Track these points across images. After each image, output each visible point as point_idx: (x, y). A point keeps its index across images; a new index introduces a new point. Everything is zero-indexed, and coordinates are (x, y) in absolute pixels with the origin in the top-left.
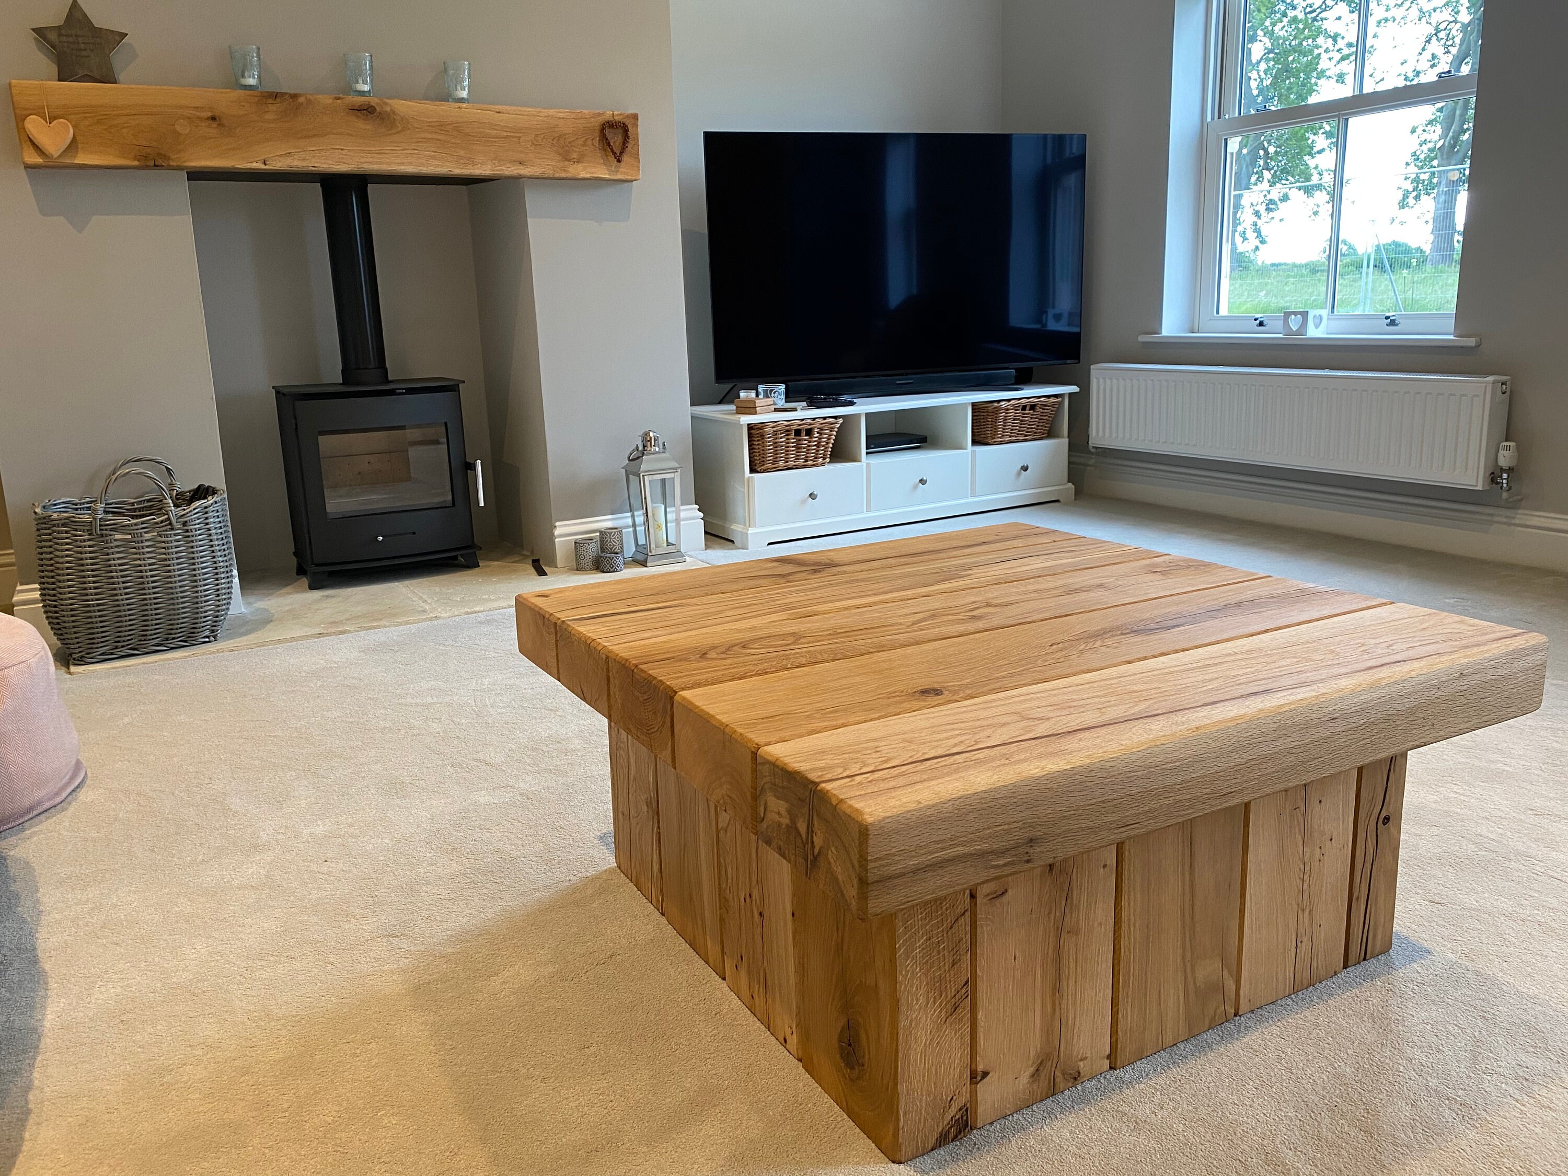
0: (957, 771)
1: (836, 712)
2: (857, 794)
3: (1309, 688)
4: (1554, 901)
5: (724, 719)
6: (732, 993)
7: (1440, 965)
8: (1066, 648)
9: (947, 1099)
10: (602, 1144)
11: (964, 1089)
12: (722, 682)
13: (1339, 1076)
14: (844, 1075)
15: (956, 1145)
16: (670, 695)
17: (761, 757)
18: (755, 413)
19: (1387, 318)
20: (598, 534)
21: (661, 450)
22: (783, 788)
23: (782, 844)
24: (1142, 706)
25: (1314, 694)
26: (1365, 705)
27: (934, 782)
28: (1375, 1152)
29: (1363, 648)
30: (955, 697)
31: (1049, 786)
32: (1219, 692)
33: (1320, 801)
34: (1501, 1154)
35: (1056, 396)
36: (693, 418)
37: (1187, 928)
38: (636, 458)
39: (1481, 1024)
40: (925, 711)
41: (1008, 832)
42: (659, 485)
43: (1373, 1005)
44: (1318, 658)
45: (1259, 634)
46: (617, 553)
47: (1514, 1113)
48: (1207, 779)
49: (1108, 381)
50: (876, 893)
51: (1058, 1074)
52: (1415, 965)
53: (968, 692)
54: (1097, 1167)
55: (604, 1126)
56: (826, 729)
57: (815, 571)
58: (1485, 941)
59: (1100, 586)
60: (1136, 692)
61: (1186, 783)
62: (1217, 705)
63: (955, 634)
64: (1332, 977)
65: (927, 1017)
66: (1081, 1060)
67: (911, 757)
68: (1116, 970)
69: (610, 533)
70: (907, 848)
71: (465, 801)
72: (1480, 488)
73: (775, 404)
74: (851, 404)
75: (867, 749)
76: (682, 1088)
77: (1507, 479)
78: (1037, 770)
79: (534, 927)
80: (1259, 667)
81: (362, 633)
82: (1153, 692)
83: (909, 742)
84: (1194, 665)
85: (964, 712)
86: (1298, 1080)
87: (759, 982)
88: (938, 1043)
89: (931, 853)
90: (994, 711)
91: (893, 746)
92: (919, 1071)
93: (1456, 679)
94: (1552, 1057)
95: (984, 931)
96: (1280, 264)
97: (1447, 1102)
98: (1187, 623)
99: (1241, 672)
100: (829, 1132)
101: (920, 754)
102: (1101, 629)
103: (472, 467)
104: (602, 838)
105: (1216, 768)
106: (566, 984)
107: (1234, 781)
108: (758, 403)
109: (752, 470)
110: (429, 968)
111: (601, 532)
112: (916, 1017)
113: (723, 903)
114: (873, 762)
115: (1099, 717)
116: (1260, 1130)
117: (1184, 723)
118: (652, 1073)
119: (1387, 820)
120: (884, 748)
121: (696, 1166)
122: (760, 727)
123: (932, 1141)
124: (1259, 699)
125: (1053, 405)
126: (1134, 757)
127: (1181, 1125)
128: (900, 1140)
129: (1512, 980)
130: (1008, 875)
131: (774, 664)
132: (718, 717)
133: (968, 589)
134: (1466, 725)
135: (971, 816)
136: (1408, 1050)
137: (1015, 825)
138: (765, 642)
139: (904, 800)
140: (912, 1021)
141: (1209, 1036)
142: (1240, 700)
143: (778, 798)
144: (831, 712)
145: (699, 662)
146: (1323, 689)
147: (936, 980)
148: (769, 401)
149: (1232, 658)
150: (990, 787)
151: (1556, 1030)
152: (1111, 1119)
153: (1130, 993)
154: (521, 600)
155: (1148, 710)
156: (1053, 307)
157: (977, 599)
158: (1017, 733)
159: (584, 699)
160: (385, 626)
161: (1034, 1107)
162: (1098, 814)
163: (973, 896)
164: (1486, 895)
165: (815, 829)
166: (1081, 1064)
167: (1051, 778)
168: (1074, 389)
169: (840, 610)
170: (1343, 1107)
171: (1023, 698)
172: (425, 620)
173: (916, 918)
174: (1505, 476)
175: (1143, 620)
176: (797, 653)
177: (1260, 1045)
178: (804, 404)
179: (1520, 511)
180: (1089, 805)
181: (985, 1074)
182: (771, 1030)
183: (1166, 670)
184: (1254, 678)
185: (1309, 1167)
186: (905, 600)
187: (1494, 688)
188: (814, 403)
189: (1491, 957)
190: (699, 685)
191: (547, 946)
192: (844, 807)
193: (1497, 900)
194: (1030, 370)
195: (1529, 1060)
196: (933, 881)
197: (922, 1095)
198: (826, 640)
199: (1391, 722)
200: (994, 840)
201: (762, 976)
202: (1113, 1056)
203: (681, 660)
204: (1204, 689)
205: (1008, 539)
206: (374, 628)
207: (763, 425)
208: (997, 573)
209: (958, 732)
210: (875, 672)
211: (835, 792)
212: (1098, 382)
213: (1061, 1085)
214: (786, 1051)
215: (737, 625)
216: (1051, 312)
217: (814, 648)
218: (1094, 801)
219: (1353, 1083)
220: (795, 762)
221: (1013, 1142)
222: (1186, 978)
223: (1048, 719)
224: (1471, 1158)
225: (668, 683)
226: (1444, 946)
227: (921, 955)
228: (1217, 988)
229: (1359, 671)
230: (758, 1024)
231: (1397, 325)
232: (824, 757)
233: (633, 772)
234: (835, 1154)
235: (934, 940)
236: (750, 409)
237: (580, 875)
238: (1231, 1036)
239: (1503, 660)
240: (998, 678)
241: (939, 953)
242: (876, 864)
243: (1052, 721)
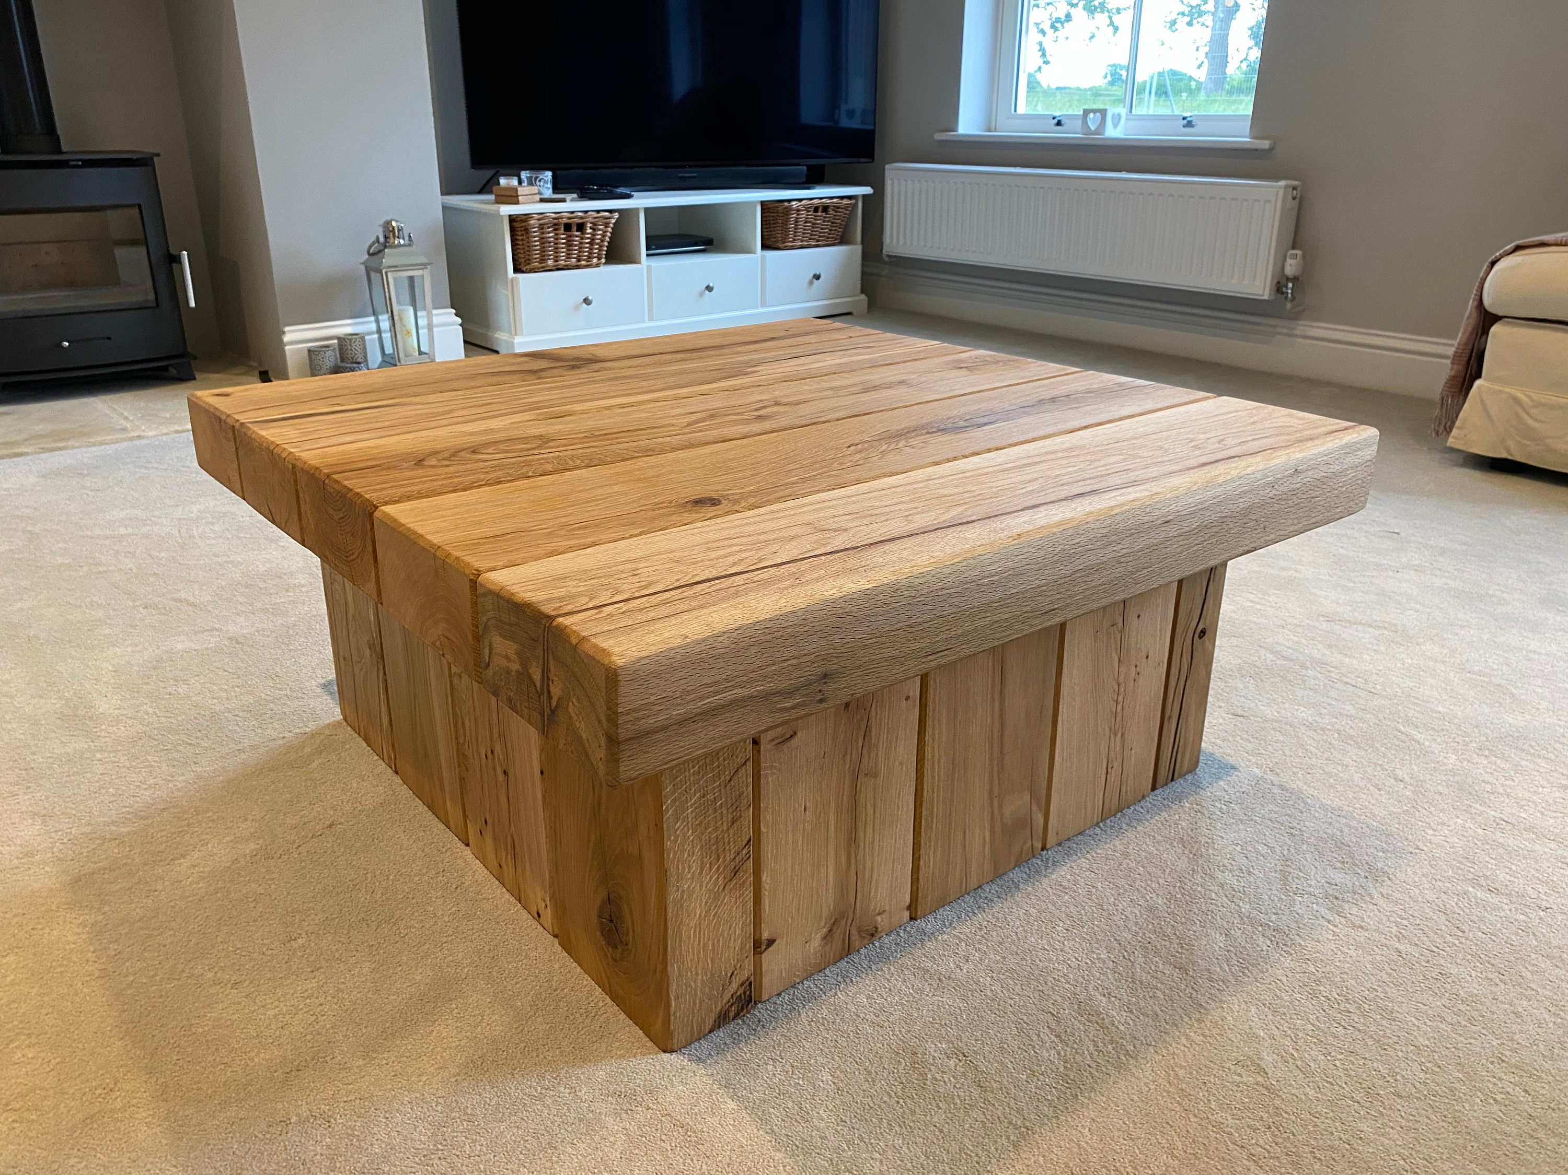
0: (735, 595)
1: (586, 527)
2: (605, 629)
3: (1141, 487)
4: (1350, 708)
5: (435, 539)
6: (477, 861)
7: (1246, 781)
8: (866, 449)
9: (726, 974)
10: (306, 1060)
11: (746, 961)
12: (440, 494)
13: (1151, 909)
14: (606, 955)
15: (738, 1024)
16: (369, 511)
17: (482, 585)
18: (517, 203)
19: (1184, 118)
20: (336, 341)
21: (407, 241)
22: (511, 625)
23: (512, 694)
24: (953, 513)
25: (1146, 493)
26: (1200, 507)
27: (706, 611)
28: (1191, 991)
29: (1193, 444)
30: (736, 508)
31: (847, 610)
32: (1041, 494)
33: (1139, 616)
34: (1318, 982)
35: (850, 197)
36: (445, 208)
37: (995, 763)
38: (376, 252)
39: (1289, 842)
40: (698, 524)
41: (797, 667)
42: (406, 283)
43: (1182, 828)
44: (1146, 454)
45: (1078, 430)
46: (359, 363)
47: (1327, 936)
48: (1028, 595)
49: (903, 182)
50: (630, 753)
51: (854, 932)
52: (1221, 783)
53: (752, 500)
54: (897, 1036)
55: (309, 1037)
56: (570, 549)
57: (574, 367)
58: (1287, 753)
59: (902, 382)
60: (946, 496)
61: (1005, 600)
62: (1040, 509)
63: (738, 436)
64: (1140, 801)
65: (701, 886)
66: (879, 914)
67: (677, 580)
68: (918, 812)
69: (350, 340)
70: (671, 694)
71: (158, 648)
72: (1266, 297)
73: (540, 193)
74: (628, 196)
75: (622, 572)
76: (410, 981)
77: (1292, 289)
78: (833, 591)
79: (235, 796)
80: (1082, 465)
81: (44, 456)
82: (966, 495)
83: (677, 562)
84: (1010, 465)
85: (746, 524)
86: (1109, 917)
87: (506, 850)
88: (715, 915)
89: (701, 698)
90: (783, 523)
91: (655, 568)
92: (693, 948)
93: (1292, 475)
94: (1359, 871)
95: (770, 781)
96: (1065, 88)
97: (1260, 928)
98: (998, 420)
99: (1064, 472)
100: (588, 1021)
101: (690, 576)
102: (906, 428)
103: (177, 260)
104: (325, 686)
105: (1038, 582)
106: (272, 862)
107: (1058, 596)
108: (521, 191)
109: (517, 270)
110: (94, 854)
111: (339, 338)
112: (689, 887)
113: (462, 759)
114: (628, 588)
115: (906, 525)
116: (1071, 976)
117: (1003, 530)
118: (374, 965)
119: (1203, 632)
120: (646, 570)
121: (424, 1079)
122: (482, 548)
123: (710, 1022)
124: (1086, 501)
125: (846, 207)
126: (947, 571)
127: (988, 979)
128: (672, 1027)
129: (1316, 793)
130: (798, 719)
131: (511, 471)
132: (428, 537)
133: (753, 386)
134: (1296, 527)
135: (752, 650)
136: (1219, 874)
137: (807, 658)
138: (502, 447)
139: (666, 635)
140: (683, 891)
141: (1016, 874)
142: (1064, 503)
143: (505, 637)
144: (579, 528)
145: (412, 470)
146: (1155, 487)
147: (712, 842)
148: (534, 189)
149: (1053, 456)
150: (776, 613)
151: (1362, 844)
152: (912, 978)
153: (933, 836)
154: (194, 399)
155: (961, 516)
156: (846, 102)
157: (764, 398)
158: (810, 547)
159: (273, 522)
160: (74, 447)
161: (827, 972)
162: (904, 640)
163: (756, 742)
164: (1287, 705)
165: (552, 676)
166: (879, 919)
167: (848, 600)
168: (867, 190)
169: (600, 410)
170: (1158, 944)
171: (817, 506)
172: (125, 440)
173: (687, 773)
174: (1290, 285)
175: (950, 418)
176: (543, 459)
177: (1069, 881)
178: (575, 196)
179: (1301, 323)
180: (894, 631)
181: (771, 942)
182: (523, 902)
183: (980, 472)
184: (1078, 478)
185: (1124, 1014)
186: (679, 398)
187: (1325, 486)
188: (585, 195)
189: (1295, 770)
190: (409, 498)
191: (250, 817)
192: (586, 647)
193: (1297, 710)
194: (822, 168)
195: (1338, 877)
196: (704, 733)
197: (697, 974)
198: (580, 443)
199: (1224, 525)
200: (780, 679)
201: (509, 844)
202: (913, 909)
203: (389, 468)
204: (1024, 490)
205: (799, 335)
206: (60, 449)
207: (527, 217)
208: (789, 369)
209: (738, 548)
210: (639, 479)
211: (575, 628)
212: (893, 184)
213: (856, 943)
214: (539, 926)
215: (469, 428)
216: (844, 108)
217: (565, 453)
218: (901, 624)
219: (1166, 915)
220: (524, 592)
221: (803, 1015)
222: (993, 814)
223: (845, 530)
224: (1287, 988)
225: (367, 496)
226: (1249, 761)
227: (694, 814)
228: (1025, 823)
229: (1193, 468)
230: (507, 896)
231: (1192, 126)
232: (566, 584)
233: (351, 610)
234: (595, 1048)
235: (710, 797)
236: (511, 197)
237: (297, 731)
238: (1037, 872)
239: (1336, 455)
240: (787, 484)
241: (715, 811)
242: (629, 718)
243: (851, 532)
